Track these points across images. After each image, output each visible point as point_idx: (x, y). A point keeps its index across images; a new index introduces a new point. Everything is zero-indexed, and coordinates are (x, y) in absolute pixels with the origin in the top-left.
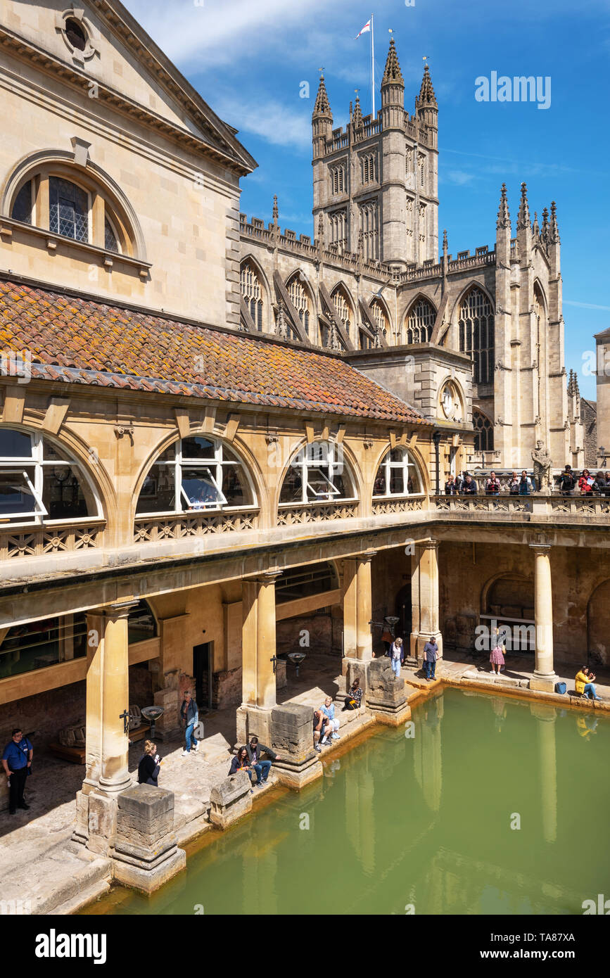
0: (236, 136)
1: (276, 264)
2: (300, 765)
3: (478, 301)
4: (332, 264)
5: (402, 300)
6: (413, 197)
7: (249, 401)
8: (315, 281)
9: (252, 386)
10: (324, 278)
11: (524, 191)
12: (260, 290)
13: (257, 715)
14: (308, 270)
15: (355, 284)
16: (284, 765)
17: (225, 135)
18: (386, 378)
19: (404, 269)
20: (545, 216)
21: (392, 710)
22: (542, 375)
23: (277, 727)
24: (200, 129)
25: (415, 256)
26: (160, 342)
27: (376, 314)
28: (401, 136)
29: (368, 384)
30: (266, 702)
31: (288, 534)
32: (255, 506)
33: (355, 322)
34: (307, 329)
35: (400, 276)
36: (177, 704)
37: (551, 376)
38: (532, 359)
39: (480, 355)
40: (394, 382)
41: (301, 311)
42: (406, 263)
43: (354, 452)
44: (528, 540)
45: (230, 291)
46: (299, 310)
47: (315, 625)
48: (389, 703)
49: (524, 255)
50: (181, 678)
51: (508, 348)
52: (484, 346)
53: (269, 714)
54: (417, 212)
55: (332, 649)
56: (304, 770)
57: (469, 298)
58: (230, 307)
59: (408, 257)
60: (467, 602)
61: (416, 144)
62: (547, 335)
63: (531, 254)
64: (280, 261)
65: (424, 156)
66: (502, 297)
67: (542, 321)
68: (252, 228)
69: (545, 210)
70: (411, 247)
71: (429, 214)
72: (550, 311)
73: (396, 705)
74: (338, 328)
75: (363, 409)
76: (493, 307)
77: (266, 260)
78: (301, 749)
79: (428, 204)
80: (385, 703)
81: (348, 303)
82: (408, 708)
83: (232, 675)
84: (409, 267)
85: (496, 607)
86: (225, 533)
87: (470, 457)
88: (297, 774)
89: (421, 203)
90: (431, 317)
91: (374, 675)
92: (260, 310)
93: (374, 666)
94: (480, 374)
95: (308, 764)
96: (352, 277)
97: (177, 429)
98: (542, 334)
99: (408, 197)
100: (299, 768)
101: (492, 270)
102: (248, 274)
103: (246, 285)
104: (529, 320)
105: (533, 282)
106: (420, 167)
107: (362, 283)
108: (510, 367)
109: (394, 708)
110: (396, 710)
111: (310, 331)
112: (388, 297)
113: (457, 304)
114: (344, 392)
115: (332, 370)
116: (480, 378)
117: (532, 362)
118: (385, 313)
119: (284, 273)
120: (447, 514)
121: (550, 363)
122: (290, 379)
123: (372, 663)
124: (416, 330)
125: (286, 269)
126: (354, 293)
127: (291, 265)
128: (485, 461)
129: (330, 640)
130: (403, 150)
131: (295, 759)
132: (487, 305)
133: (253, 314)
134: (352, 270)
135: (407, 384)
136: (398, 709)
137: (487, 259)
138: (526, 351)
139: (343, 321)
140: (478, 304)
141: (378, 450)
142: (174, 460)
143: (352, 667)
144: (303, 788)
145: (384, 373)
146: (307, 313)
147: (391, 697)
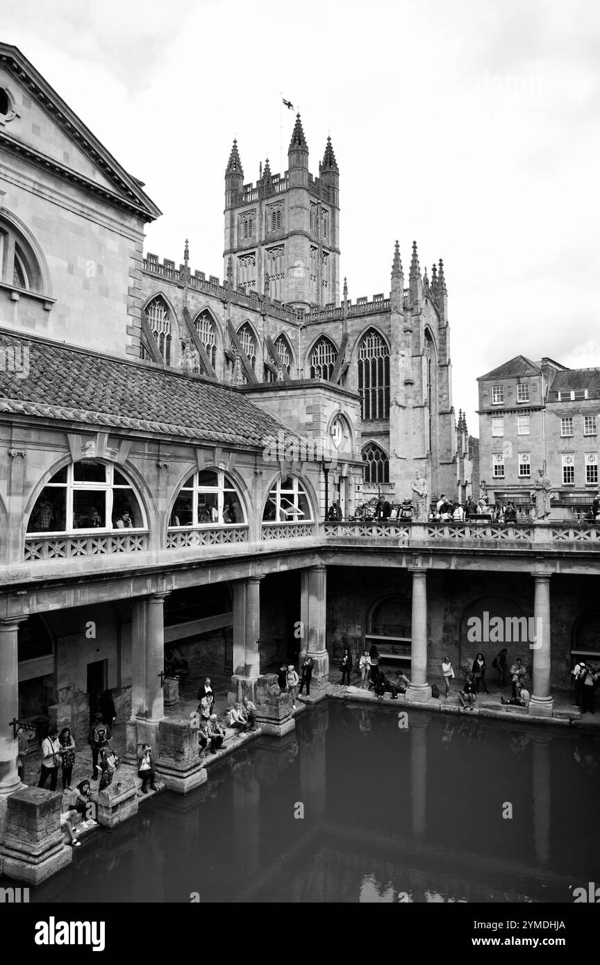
0: (143, 188)
1: (185, 301)
2: (185, 771)
3: (375, 343)
4: (240, 303)
5: (305, 339)
6: (317, 246)
7: (140, 428)
8: (223, 319)
9: (145, 414)
10: (231, 316)
11: (415, 247)
12: (169, 326)
13: (145, 726)
14: (216, 307)
15: (261, 323)
16: (170, 772)
17: (132, 186)
18: (280, 411)
19: (308, 310)
20: (434, 270)
21: (277, 722)
22: (433, 412)
23: (164, 738)
24: (110, 181)
25: (318, 300)
26: (58, 372)
27: (281, 352)
28: (305, 192)
29: (263, 416)
30: (154, 715)
31: (178, 556)
32: (145, 528)
33: (262, 357)
34: (214, 364)
35: (304, 317)
36: (70, 718)
37: (440, 414)
38: (424, 398)
39: (377, 393)
40: (287, 414)
41: (209, 346)
42: (310, 305)
43: (245, 480)
44: (407, 563)
45: (131, 324)
46: (206, 345)
47: (209, 646)
48: (273, 716)
49: (416, 304)
50: (76, 695)
51: (402, 387)
52: (381, 384)
53: (156, 726)
54: (320, 260)
55: (225, 669)
56: (189, 776)
57: (367, 339)
58: (129, 340)
59: (311, 299)
60: (354, 623)
61: (319, 201)
62: (437, 376)
63: (422, 304)
64: (189, 299)
65: (326, 211)
66: (396, 340)
67: (433, 364)
68: (164, 267)
69: (434, 265)
70: (314, 292)
71: (331, 263)
72: (439, 355)
73: (281, 717)
74: (243, 363)
75: (254, 439)
76: (389, 348)
77: (176, 298)
78: (186, 757)
79: (331, 253)
80: (270, 716)
81: (254, 340)
82: (293, 720)
83: (125, 691)
84: (312, 308)
85: (380, 627)
86: (115, 554)
87: (359, 487)
88: (182, 780)
89: (324, 252)
90: (333, 355)
91: (260, 691)
92: (168, 345)
93: (260, 683)
94: (377, 411)
95: (193, 771)
96: (258, 315)
97: (69, 453)
98: (433, 375)
99: (312, 246)
100: (185, 775)
101: (388, 315)
102: (158, 310)
103: (156, 319)
104: (421, 362)
105: (424, 328)
106: (323, 221)
107: (267, 322)
108: (404, 405)
109: (279, 720)
110: (280, 722)
111: (216, 366)
112: (292, 335)
113: (357, 344)
114: (237, 422)
115: (228, 401)
116: (377, 414)
117: (424, 401)
118: (289, 351)
119: (192, 311)
120: (334, 540)
121: (440, 403)
122: (185, 409)
123: (259, 679)
124: (319, 368)
125: (195, 306)
126: (259, 330)
127: (200, 303)
128: (381, 492)
129: (224, 661)
130: (308, 205)
131: (180, 766)
132: (383, 347)
133: (162, 347)
134: (258, 309)
135: (299, 417)
136: (282, 721)
137: (383, 305)
138: (419, 391)
139: (249, 356)
140: (375, 346)
141: (269, 478)
142: (65, 482)
143: (240, 683)
144: (188, 793)
145: (278, 406)
146: (214, 348)
147: (277, 711)
